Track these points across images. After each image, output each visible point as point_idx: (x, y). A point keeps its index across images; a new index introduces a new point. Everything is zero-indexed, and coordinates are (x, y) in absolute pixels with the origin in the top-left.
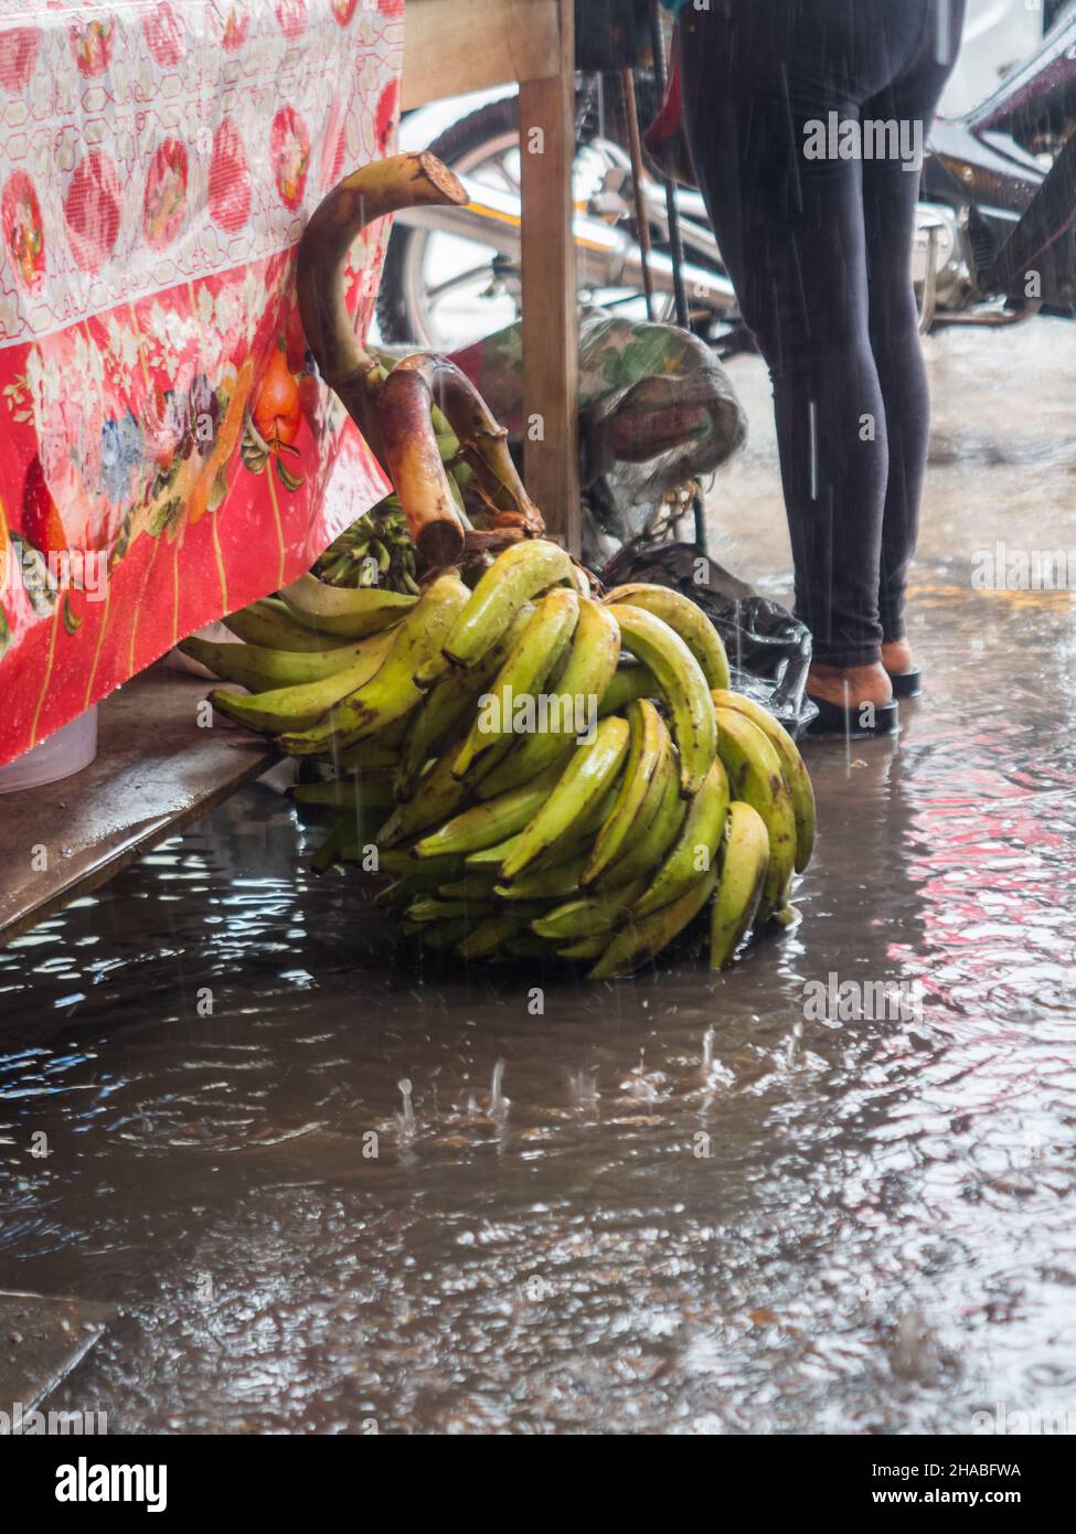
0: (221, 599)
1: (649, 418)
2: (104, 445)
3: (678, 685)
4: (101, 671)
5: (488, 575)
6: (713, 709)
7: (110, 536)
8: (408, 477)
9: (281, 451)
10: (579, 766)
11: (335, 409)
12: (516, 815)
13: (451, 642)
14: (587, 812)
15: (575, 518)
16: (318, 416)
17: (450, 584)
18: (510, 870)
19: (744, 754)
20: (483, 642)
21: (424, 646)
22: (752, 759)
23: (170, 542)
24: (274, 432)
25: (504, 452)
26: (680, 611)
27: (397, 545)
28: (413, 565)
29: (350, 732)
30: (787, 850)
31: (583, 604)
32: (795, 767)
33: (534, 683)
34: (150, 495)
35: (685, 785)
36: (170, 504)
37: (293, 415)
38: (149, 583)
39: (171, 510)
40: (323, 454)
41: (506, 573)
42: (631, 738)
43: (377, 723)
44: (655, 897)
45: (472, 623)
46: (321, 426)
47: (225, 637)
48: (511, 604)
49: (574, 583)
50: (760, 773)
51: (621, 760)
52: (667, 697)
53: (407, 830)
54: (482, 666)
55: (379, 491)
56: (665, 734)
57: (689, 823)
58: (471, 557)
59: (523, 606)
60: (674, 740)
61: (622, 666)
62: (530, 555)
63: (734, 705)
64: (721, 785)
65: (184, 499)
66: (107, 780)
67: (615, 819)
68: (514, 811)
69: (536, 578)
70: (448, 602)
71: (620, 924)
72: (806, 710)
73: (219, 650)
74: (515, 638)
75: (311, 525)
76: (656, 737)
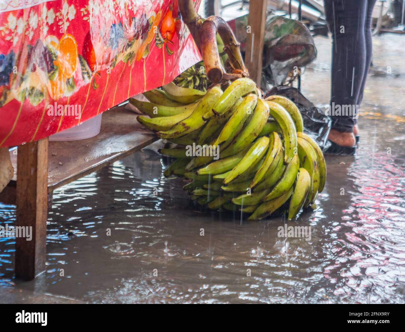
0: (144, 86)
1: (286, 48)
2: (111, 32)
3: (286, 129)
4: (103, 103)
5: (229, 87)
6: (297, 138)
7: (110, 61)
8: (207, 54)
9: (167, 42)
10: (252, 151)
11: (186, 31)
12: (230, 164)
13: (215, 107)
14: (253, 165)
15: (260, 78)
16: (180, 33)
17: (217, 89)
18: (227, 181)
19: (305, 153)
20: (225, 108)
21: (207, 108)
22: (308, 155)
23: (129, 65)
24: (166, 36)
25: (239, 50)
26: (289, 106)
27: (202, 78)
28: (206, 84)
29: (180, 133)
30: (317, 185)
31: (259, 100)
32: (321, 159)
33: (240, 123)
34: (124, 50)
35: (285, 161)
36: (130, 53)
37: (173, 31)
38: (121, 78)
39: (131, 55)
40: (181, 45)
41: (235, 87)
42: (270, 143)
43: (190, 131)
44: (272, 195)
45: (222, 102)
46: (181, 36)
47: (145, 100)
48: (236, 97)
49: (256, 93)
50: (310, 160)
51: (266, 151)
52: (283, 132)
53: (196, 166)
54: (224, 116)
55: (197, 59)
56: (281, 144)
57: (286, 173)
58: (224, 82)
59: (239, 98)
60: (283, 146)
61: (269, 121)
62: (243, 82)
63: (304, 137)
64: (297, 162)
65: (135, 52)
66: (102, 140)
67: (262, 169)
68: (230, 163)
69: (244, 90)
70: (216, 95)
71: (261, 203)
72: (327, 144)
73: (142, 103)
74: (236, 108)
75: (175, 66)
76: (278, 144)
